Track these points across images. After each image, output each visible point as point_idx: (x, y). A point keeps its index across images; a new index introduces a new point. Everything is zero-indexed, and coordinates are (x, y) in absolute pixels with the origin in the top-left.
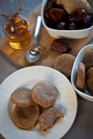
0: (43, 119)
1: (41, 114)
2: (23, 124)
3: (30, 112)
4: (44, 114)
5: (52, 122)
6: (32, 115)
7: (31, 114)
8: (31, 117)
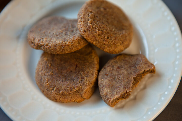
0: (108, 78)
1: (103, 69)
2: (61, 92)
3: (77, 66)
4: (109, 68)
5: (129, 84)
6: (82, 73)
7: (79, 71)
8: (80, 77)
